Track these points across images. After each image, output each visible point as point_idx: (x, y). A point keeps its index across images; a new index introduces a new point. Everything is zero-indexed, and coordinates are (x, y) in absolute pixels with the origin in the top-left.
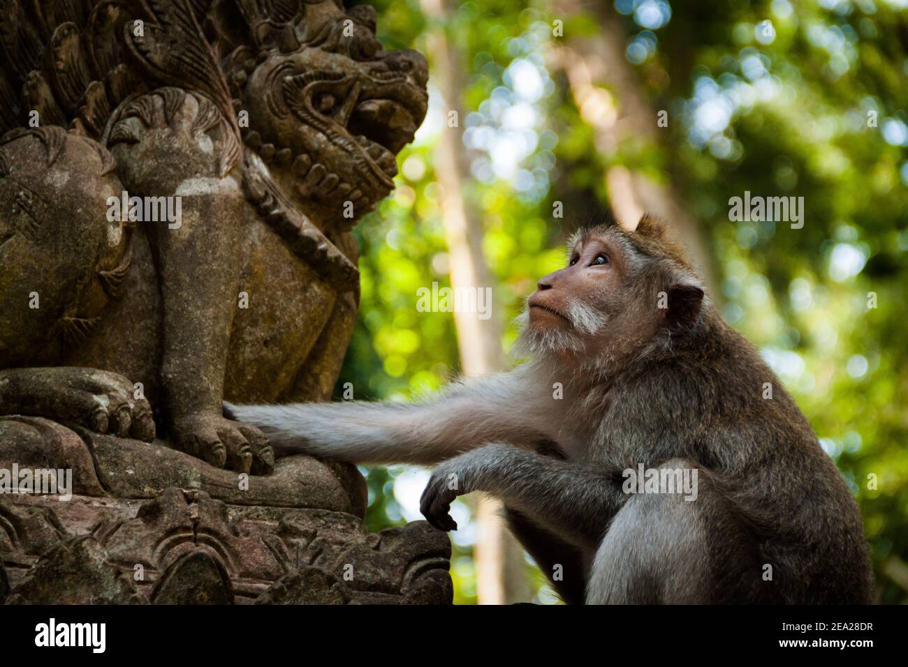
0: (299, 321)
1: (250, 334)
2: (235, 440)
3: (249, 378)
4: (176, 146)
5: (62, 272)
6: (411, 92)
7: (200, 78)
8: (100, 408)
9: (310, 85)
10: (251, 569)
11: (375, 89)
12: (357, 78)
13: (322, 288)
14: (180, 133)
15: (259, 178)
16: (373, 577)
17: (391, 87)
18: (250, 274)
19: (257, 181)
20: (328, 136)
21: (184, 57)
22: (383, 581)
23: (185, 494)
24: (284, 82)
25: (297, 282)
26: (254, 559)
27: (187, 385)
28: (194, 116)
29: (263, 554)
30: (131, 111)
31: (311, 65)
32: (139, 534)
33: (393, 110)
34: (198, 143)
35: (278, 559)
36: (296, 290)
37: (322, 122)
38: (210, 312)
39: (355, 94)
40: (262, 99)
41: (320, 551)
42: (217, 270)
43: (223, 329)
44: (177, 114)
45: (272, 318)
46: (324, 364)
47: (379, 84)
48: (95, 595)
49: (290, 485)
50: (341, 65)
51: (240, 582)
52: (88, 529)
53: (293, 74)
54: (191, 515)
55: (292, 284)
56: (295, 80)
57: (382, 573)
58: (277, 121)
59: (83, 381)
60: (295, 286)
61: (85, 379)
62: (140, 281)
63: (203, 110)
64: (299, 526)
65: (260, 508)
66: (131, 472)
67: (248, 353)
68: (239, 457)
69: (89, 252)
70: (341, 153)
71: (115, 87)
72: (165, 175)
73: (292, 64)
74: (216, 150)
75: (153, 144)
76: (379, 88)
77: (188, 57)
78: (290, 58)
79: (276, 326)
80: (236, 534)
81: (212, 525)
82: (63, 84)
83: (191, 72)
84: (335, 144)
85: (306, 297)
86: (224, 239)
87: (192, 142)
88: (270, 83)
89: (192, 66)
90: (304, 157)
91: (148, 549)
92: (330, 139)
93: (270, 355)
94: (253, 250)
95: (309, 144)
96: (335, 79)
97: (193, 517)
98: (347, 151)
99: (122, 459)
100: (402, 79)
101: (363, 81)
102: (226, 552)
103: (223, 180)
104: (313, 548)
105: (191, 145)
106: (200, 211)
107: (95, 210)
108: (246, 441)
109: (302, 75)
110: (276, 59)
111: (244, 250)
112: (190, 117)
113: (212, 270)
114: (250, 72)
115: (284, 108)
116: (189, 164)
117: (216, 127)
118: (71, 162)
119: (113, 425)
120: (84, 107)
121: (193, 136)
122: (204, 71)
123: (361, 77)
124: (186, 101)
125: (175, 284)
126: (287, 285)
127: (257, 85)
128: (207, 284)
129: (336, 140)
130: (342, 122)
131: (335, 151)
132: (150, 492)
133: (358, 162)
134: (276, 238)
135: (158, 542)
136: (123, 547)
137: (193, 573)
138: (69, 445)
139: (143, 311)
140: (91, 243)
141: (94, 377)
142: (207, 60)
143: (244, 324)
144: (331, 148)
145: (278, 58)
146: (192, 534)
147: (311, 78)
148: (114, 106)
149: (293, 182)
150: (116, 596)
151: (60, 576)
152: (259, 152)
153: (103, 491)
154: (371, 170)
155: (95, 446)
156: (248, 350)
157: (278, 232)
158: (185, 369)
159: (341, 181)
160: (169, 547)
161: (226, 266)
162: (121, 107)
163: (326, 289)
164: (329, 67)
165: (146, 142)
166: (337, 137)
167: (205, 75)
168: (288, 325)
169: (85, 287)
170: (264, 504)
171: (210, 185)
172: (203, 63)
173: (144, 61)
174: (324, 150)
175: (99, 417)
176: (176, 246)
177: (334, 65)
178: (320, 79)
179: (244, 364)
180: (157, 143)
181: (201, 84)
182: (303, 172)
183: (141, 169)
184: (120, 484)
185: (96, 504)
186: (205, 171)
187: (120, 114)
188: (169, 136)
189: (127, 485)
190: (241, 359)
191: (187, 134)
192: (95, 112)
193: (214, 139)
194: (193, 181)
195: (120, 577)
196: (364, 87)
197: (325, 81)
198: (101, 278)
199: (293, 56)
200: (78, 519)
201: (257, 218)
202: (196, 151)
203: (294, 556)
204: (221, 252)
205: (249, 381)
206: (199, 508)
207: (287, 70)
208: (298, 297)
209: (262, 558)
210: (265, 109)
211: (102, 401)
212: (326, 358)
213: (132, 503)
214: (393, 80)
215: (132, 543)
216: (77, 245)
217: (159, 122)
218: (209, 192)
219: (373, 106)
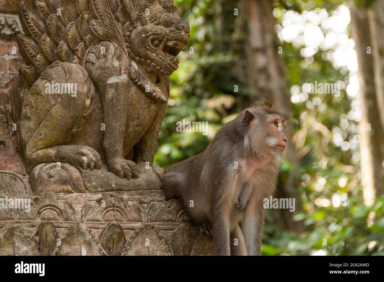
0: (147, 118)
1: (132, 123)
2: (126, 169)
3: (132, 136)
4: (107, 65)
5: (72, 117)
6: (183, 38)
7: (115, 38)
8: (85, 161)
9: (150, 38)
10: (130, 219)
11: (172, 38)
12: (166, 34)
13: (155, 106)
14: (108, 60)
15: (134, 71)
16: (167, 217)
17: (177, 37)
18: (131, 105)
19: (133, 72)
20: (156, 54)
21: (109, 31)
22: (170, 218)
23: (111, 194)
24: (142, 36)
25: (146, 106)
26: (131, 216)
27: (111, 149)
28: (113, 53)
29: (134, 213)
30: (92, 51)
31: (151, 31)
32: (96, 210)
33: (178, 44)
34: (114, 63)
35: (138, 215)
36: (146, 108)
37: (154, 50)
38: (118, 124)
39: (165, 39)
40: (135, 43)
41: (152, 208)
42: (120, 109)
43: (122, 128)
44: (107, 53)
45: (139, 118)
46: (157, 121)
47: (173, 36)
48: (83, 239)
49: (143, 183)
50: (161, 30)
51: (127, 223)
52: (81, 208)
53: (145, 34)
54: (112, 202)
55: (145, 106)
56: (145, 36)
57: (170, 216)
58: (140, 50)
59: (79, 152)
60: (146, 107)
61: (80, 151)
62: (96, 110)
63: (116, 49)
64: (145, 200)
65: (134, 191)
66: (94, 184)
67: (131, 129)
68: (127, 175)
69: (80, 110)
70: (160, 60)
71: (87, 43)
72: (104, 76)
73: (144, 30)
74: (120, 65)
75: (99, 65)
76: (173, 38)
77: (111, 31)
78: (144, 28)
79: (140, 120)
80: (126, 207)
81: (118, 205)
82: (71, 43)
83: (112, 36)
84: (159, 57)
85: (149, 110)
86: (123, 98)
87: (112, 63)
88: (137, 37)
89: (112, 34)
90: (149, 61)
91: (99, 215)
92: (157, 56)
93: (138, 129)
94: (132, 96)
95: (150, 57)
96: (158, 35)
97: (113, 203)
98: (162, 59)
99: (91, 179)
100: (180, 34)
101: (167, 35)
102: (123, 214)
103: (122, 76)
104: (149, 207)
105: (112, 64)
106: (115, 88)
107: (81, 96)
108: (130, 169)
109: (148, 34)
110: (140, 28)
111: (130, 96)
112: (111, 53)
113: (119, 109)
114: (131, 32)
115: (142, 46)
116: (111, 72)
117: (120, 56)
118: (73, 79)
119: (89, 166)
120: (77, 52)
121: (112, 61)
122: (116, 35)
123: (167, 34)
124: (110, 47)
125: (107, 114)
126: (143, 107)
127: (133, 38)
128: (117, 114)
129: (159, 56)
130: (161, 49)
131: (159, 59)
132: (100, 190)
133: (166, 63)
134: (140, 91)
135: (102, 212)
136: (92, 215)
137: (112, 230)
138: (75, 177)
139: (98, 119)
140: (81, 107)
141: (83, 150)
142: (117, 31)
143: (130, 121)
144: (158, 58)
145: (140, 27)
146: (112, 208)
147: (150, 35)
148: (87, 48)
149: (145, 68)
150: (89, 239)
151: (73, 234)
152: (134, 59)
153: (86, 191)
154: (170, 66)
155: (83, 175)
156: (131, 128)
157: (140, 89)
158: (111, 144)
159: (161, 68)
160: (105, 213)
161: (123, 107)
162: (89, 48)
163: (156, 106)
164: (157, 31)
165: (97, 64)
166: (159, 55)
167: (116, 36)
168: (144, 120)
169: (79, 121)
170: (135, 190)
171: (118, 79)
172: (115, 32)
173: (96, 34)
174: (155, 59)
175: (84, 164)
176: (107, 101)
177: (158, 30)
178: (154, 35)
179: (130, 133)
180: (101, 64)
181: (115, 39)
182: (149, 65)
183: (96, 74)
184: (91, 188)
185: (84, 196)
186: (116, 74)
187: (89, 51)
188: (105, 62)
189: (93, 188)
190: (129, 131)
191: (110, 60)
192: (81, 53)
193: (119, 61)
194: (113, 78)
195: (91, 233)
196: (168, 37)
197: (155, 36)
198: (84, 117)
199: (145, 27)
200: (79, 204)
201: (133, 85)
202: (113, 66)
203: (144, 211)
204: (122, 102)
205: (132, 138)
206: (115, 200)
207: (143, 32)
208: (147, 110)
209: (133, 215)
210: (136, 46)
211: (85, 158)
212: (158, 119)
213: (95, 194)
214: (177, 35)
215: (94, 214)
216: (76, 108)
217: (101, 57)
218: (118, 81)
219: (170, 44)
